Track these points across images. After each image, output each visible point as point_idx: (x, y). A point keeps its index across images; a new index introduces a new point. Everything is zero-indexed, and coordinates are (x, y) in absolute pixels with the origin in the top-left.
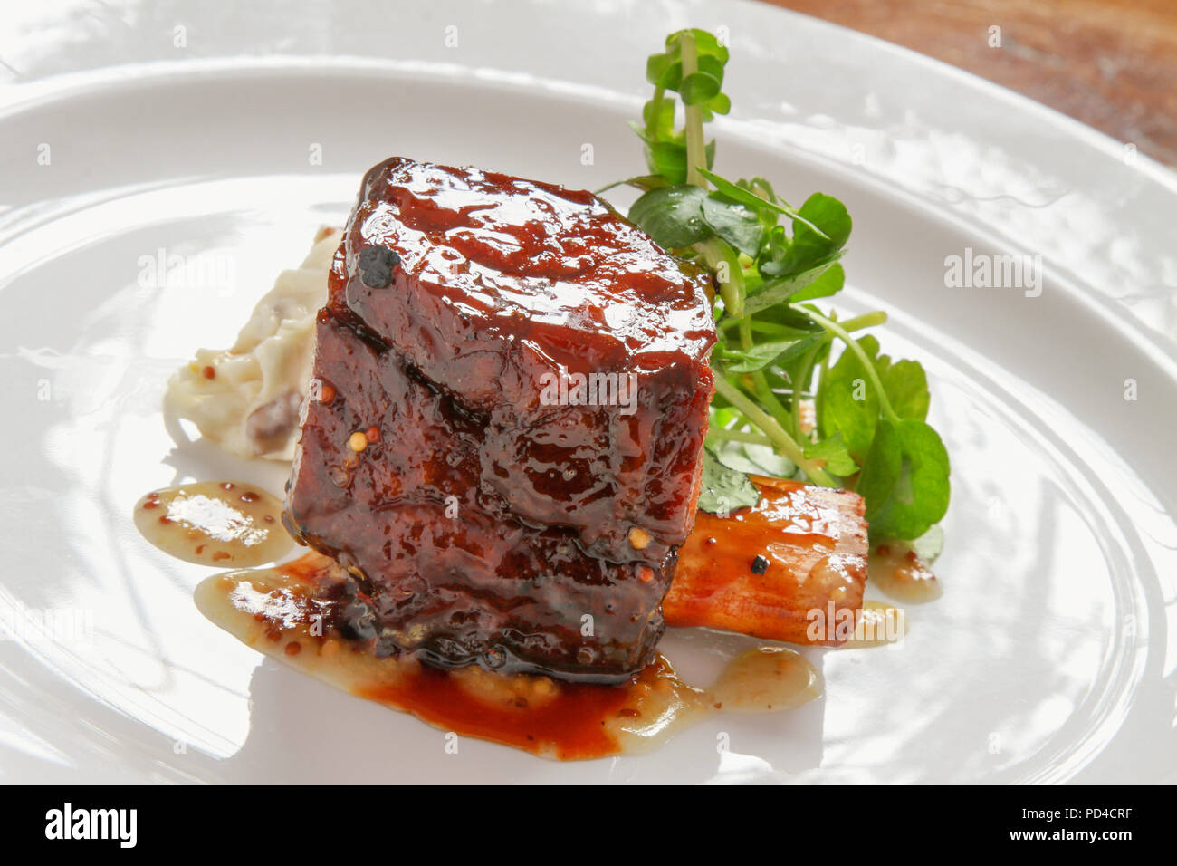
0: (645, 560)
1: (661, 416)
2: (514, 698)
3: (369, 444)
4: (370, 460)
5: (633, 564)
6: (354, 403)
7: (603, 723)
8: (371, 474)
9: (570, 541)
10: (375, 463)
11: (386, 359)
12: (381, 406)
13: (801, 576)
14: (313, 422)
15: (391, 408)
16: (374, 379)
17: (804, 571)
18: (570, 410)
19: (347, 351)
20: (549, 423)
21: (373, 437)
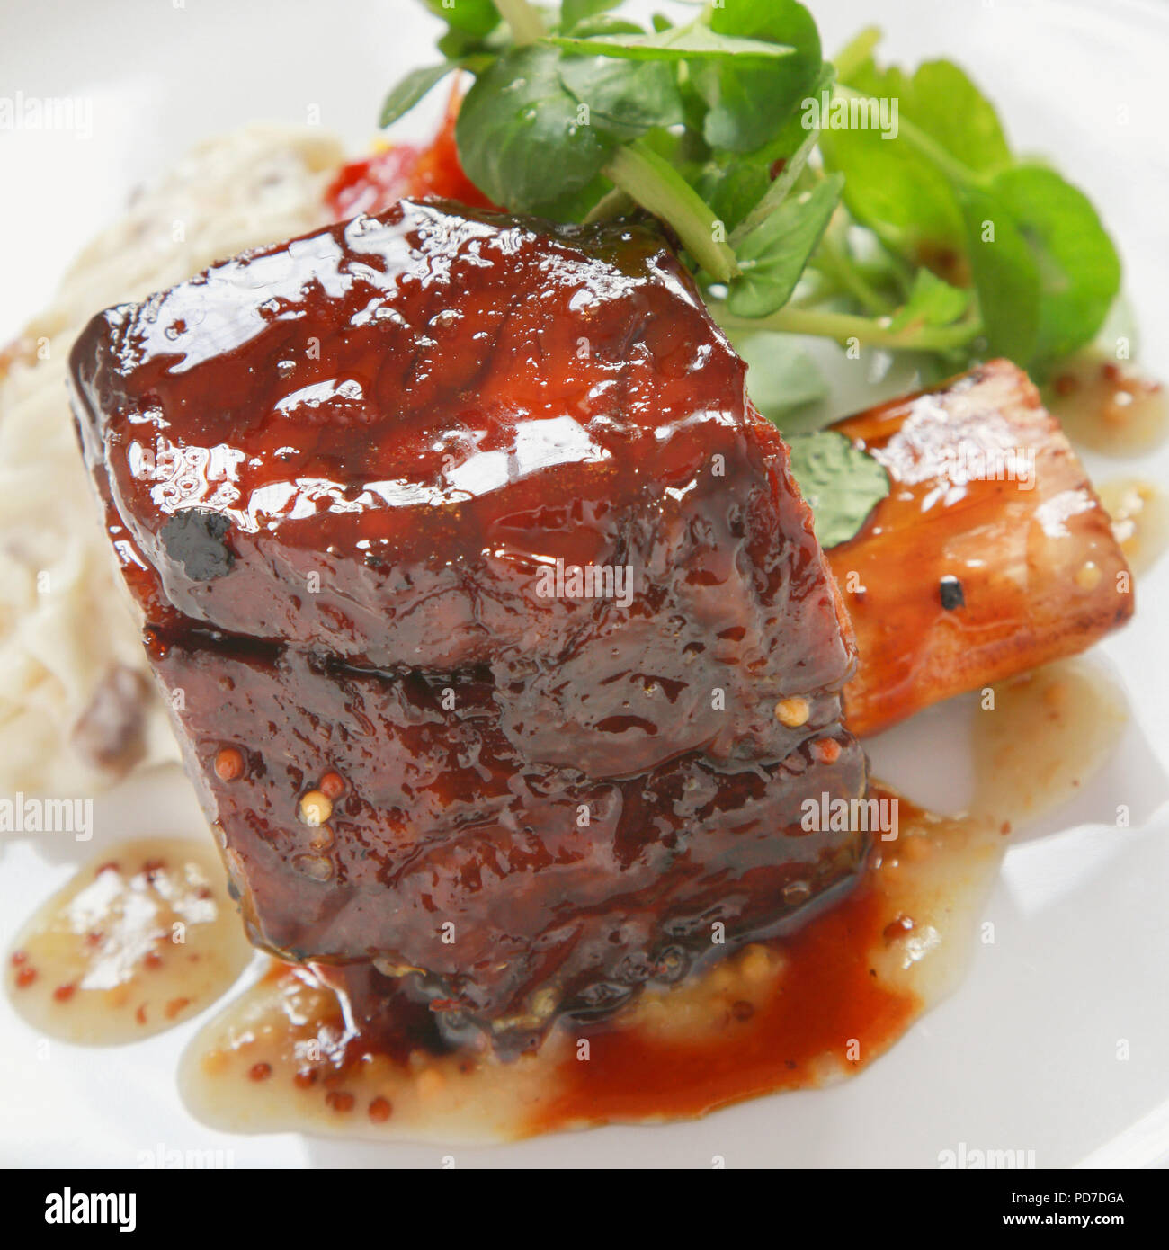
0: (816, 732)
1: (741, 544)
2: (730, 1009)
3: (334, 801)
4: (349, 819)
5: (803, 749)
6: (279, 753)
7: (873, 973)
8: (360, 838)
9: (694, 766)
10: (357, 820)
11: (289, 670)
12: (318, 737)
13: (1018, 573)
14: (231, 808)
15: (336, 733)
16: (286, 704)
17: (1017, 561)
18: (604, 611)
19: (223, 687)
20: (583, 643)
21: (334, 787)
